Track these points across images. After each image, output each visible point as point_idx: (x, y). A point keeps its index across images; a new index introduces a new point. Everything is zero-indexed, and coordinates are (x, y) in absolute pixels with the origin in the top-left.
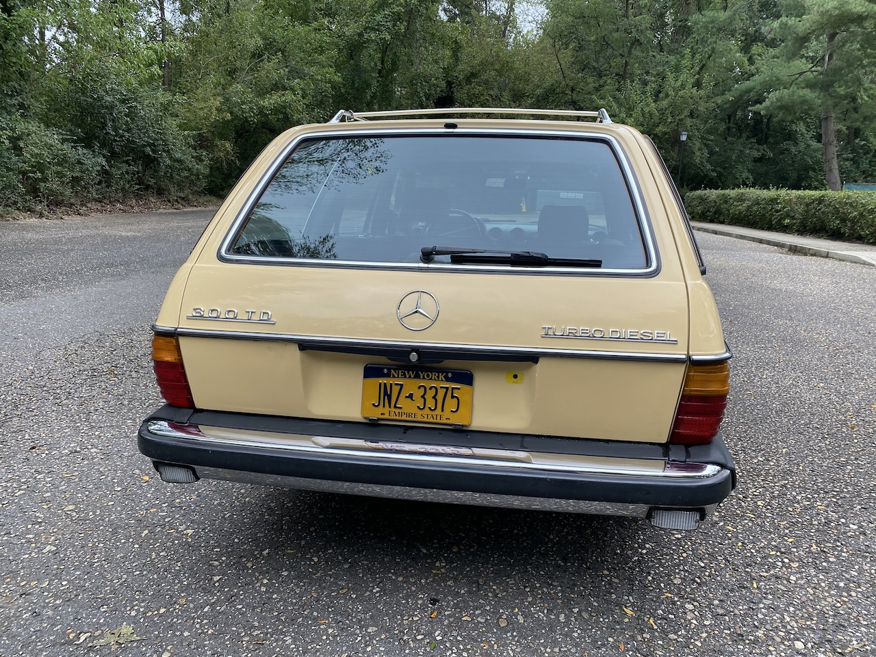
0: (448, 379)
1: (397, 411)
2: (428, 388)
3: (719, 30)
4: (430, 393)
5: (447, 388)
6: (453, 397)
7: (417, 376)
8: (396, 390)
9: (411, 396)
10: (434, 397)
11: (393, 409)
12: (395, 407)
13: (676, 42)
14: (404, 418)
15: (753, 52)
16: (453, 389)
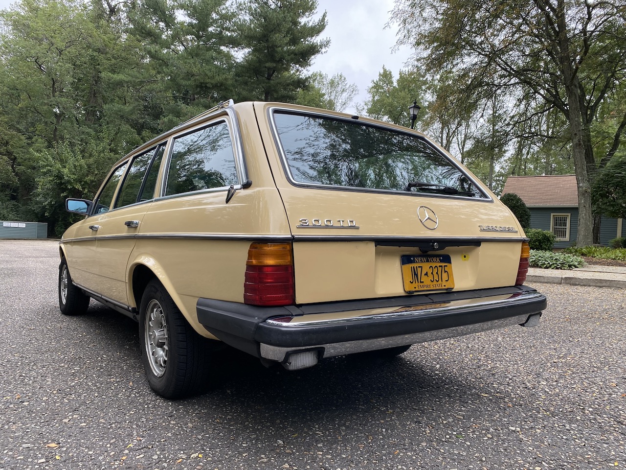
0: (441, 261)
1: (422, 284)
2: (434, 267)
3: (122, 117)
4: (435, 271)
5: (442, 266)
6: (445, 271)
7: (428, 261)
8: (419, 270)
9: (426, 274)
10: (437, 273)
11: (419, 284)
12: (421, 282)
13: (89, 120)
14: (425, 289)
15: (144, 135)
16: (444, 266)
